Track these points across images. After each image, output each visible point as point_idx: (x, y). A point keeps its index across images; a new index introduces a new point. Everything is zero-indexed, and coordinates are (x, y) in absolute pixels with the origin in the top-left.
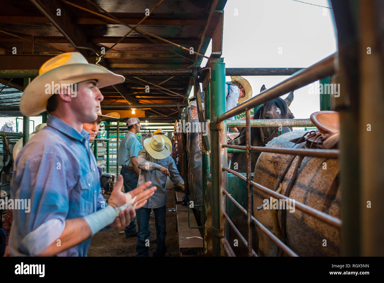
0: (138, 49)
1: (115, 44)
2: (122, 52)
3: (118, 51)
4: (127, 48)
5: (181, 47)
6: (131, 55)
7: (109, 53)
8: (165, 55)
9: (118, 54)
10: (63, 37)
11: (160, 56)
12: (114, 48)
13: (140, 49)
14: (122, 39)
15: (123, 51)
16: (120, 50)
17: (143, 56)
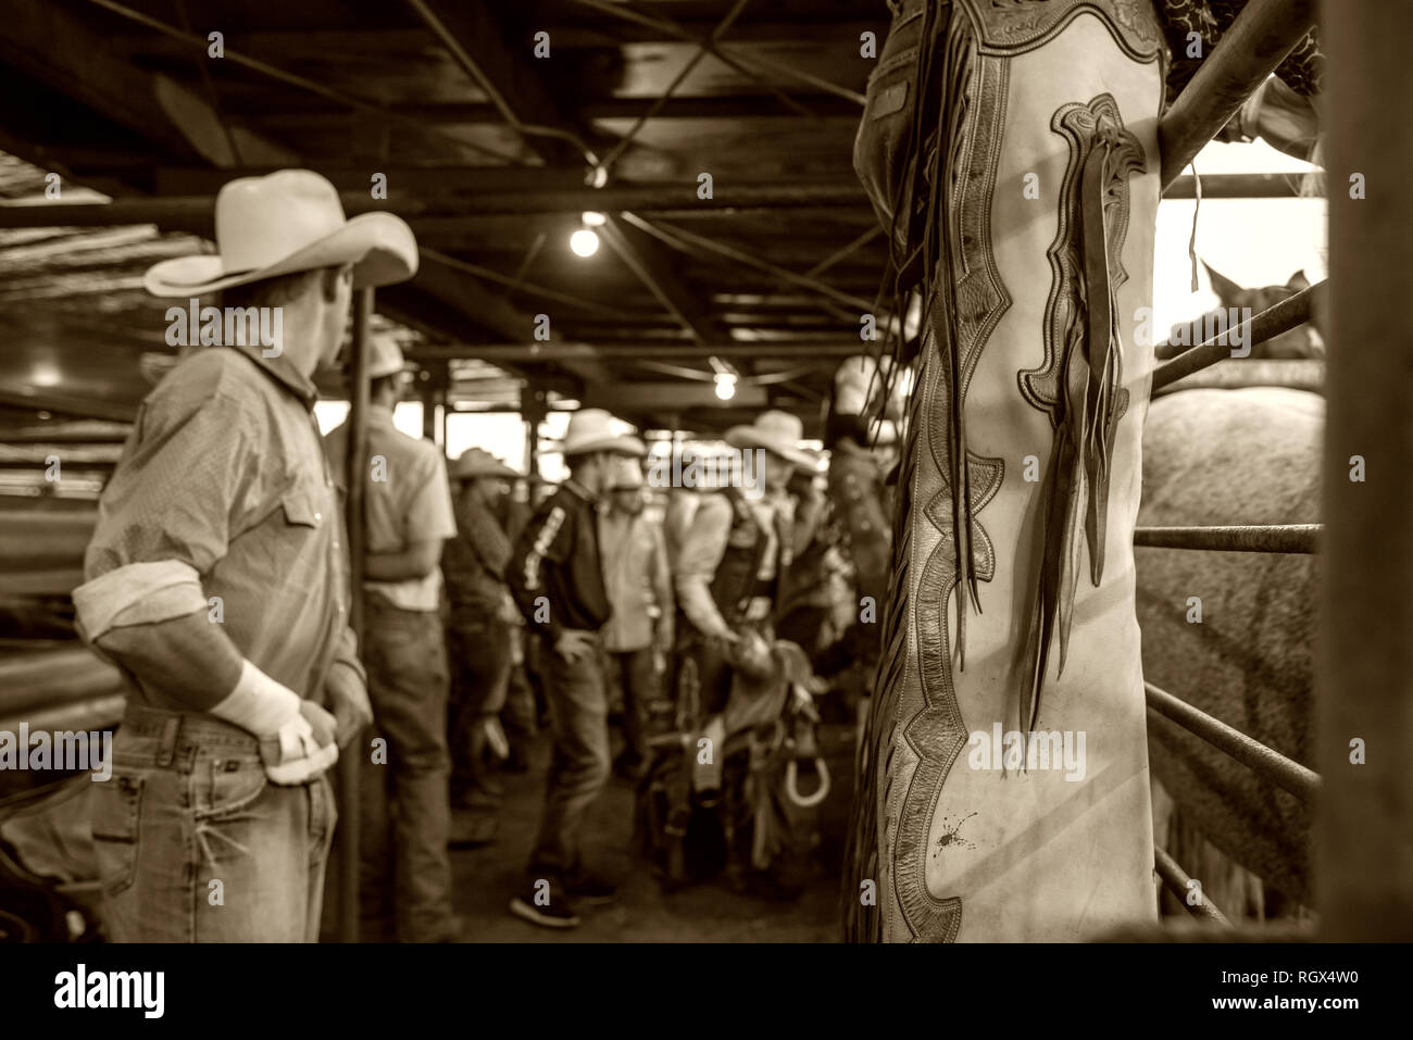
3: (667, 152)
7: (636, 163)
9: (666, 163)
10: (485, 102)
15: (683, 151)
16: (673, 147)
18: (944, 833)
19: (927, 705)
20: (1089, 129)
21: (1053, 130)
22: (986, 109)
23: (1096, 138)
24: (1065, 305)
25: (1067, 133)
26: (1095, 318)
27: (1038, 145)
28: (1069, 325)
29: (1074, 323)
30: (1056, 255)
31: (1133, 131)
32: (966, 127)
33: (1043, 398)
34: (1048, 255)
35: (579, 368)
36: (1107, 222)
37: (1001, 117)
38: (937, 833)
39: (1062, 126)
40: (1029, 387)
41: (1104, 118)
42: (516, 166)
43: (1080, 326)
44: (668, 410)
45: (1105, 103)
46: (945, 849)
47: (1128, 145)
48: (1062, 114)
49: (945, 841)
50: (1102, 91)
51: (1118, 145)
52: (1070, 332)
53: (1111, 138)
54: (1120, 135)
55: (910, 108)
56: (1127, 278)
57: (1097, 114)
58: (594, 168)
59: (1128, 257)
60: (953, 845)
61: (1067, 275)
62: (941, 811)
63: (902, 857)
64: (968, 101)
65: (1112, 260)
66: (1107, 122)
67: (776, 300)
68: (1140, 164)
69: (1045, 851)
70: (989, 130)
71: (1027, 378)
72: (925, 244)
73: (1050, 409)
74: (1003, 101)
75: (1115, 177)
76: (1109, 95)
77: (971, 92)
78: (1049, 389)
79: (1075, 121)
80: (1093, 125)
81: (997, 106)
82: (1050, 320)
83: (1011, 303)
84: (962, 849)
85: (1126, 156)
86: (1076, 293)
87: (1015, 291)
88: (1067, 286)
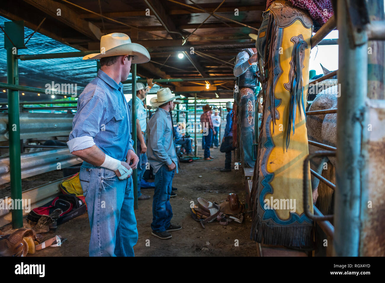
0: (213, 33)
1: (195, 29)
2: (200, 36)
3: (198, 35)
4: (204, 33)
5: (247, 26)
6: (208, 38)
7: (191, 38)
8: (234, 37)
9: (198, 38)
10: (161, 26)
11: (230, 38)
12: (194, 33)
13: (214, 33)
14: (201, 25)
15: (202, 35)
16: (199, 34)
17: (217, 39)
18: (271, 162)
19: (267, 140)
20: (297, 41)
21: (291, 41)
22: (280, 37)
23: (299, 42)
24: (293, 72)
25: (293, 41)
26: (298, 74)
27: (288, 44)
28: (293, 75)
29: (294, 75)
30: (291, 63)
31: (306, 41)
32: (276, 41)
33: (288, 88)
34: (290, 63)
35: (174, 83)
36: (300, 57)
37: (282, 39)
38: (269, 161)
39: (293, 40)
40: (286, 86)
41: (300, 39)
42: (165, 39)
43: (295, 75)
44: (194, 92)
45: (301, 36)
46: (271, 164)
47: (304, 43)
48: (293, 38)
49: (271, 163)
50: (301, 34)
51: (303, 43)
52: (293, 77)
53: (302, 42)
54: (303, 42)
55: (266, 36)
56: (304, 67)
57: (299, 38)
58: (184, 40)
59: (304, 63)
60: (272, 164)
61: (293, 67)
62: (270, 158)
63: (262, 165)
64: (276, 36)
65: (301, 64)
66: (301, 40)
67: (221, 67)
68: (307, 47)
69: (291, 167)
70: (280, 41)
71: (286, 85)
72: (268, 62)
73: (289, 90)
74: (282, 36)
75: (302, 49)
76: (301, 35)
77: (276, 35)
78: (289, 87)
79: (295, 39)
80: (298, 40)
81: (281, 37)
82: (290, 75)
83: (283, 72)
84: (274, 165)
85: (304, 45)
86: (294, 70)
87: (284, 70)
88: (293, 69)
